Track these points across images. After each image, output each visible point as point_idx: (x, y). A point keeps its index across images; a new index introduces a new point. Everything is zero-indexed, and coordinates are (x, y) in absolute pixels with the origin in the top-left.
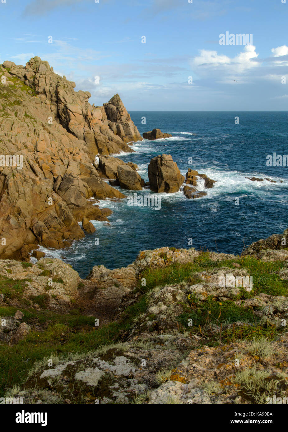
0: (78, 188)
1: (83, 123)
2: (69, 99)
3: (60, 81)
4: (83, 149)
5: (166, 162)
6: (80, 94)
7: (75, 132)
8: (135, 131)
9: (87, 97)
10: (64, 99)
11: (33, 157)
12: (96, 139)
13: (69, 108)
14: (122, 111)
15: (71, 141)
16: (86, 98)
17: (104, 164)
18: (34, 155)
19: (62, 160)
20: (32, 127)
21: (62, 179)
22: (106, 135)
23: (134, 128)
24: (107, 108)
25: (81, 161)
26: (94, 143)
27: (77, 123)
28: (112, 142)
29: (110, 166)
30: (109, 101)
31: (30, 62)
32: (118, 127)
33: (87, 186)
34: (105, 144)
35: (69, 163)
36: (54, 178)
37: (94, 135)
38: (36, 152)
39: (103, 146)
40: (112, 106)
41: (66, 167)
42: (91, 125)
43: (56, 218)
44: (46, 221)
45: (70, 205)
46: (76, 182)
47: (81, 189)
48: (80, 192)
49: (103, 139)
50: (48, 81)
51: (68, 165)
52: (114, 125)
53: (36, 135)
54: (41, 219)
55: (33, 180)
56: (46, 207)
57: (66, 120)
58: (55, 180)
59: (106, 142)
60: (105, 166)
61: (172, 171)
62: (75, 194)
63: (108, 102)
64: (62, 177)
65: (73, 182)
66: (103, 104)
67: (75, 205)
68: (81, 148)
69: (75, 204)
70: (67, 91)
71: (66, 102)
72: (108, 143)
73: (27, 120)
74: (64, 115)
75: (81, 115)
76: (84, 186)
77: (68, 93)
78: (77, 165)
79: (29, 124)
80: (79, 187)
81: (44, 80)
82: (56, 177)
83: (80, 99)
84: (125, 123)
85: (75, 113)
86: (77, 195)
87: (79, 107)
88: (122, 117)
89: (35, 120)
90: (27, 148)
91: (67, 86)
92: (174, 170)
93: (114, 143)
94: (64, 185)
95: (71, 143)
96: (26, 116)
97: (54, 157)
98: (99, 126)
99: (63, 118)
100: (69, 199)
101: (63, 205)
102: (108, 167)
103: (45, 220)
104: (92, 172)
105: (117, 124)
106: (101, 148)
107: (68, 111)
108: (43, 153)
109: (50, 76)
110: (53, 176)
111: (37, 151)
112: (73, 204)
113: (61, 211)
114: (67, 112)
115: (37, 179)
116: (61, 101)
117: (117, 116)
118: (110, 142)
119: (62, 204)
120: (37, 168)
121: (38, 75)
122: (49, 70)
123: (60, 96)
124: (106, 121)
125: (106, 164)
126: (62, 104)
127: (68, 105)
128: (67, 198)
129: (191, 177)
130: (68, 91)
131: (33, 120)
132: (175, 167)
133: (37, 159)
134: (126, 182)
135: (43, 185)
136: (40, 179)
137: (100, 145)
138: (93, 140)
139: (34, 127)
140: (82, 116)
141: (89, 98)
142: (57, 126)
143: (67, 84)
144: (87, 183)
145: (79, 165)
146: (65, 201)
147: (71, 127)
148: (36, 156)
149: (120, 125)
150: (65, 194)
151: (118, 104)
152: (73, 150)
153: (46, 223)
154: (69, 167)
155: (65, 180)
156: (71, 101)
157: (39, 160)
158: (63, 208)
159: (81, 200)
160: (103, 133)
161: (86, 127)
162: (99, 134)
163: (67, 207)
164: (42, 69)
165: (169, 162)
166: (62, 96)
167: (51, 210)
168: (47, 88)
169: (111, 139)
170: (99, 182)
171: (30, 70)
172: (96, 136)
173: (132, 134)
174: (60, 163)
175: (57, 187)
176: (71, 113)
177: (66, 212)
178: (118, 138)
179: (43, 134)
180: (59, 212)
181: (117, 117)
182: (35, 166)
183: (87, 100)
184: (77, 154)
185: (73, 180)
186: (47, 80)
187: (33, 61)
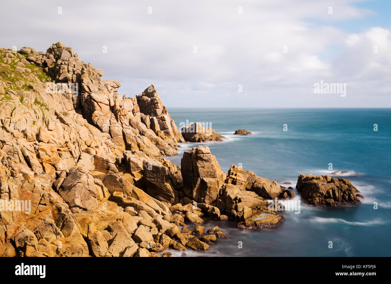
0: (87, 186)
1: (110, 115)
2: (94, 87)
3: (85, 69)
4: (106, 143)
5: (202, 155)
6: (108, 83)
7: (99, 124)
8: (171, 125)
9: (117, 86)
10: (88, 87)
11: (33, 147)
12: (123, 133)
13: (93, 98)
14: (157, 103)
15: (92, 133)
16: (115, 88)
17: (129, 159)
18: (35, 145)
19: (71, 153)
20: (40, 115)
21: (67, 174)
22: (137, 128)
23: (171, 121)
24: (139, 100)
25: (96, 154)
26: (122, 137)
27: (101, 114)
28: (143, 136)
29: (136, 162)
30: (143, 93)
31: (52, 48)
32: (152, 121)
33: (102, 184)
34: (134, 139)
35: (80, 156)
36: (56, 173)
37: (122, 128)
38: (37, 142)
39: (133, 141)
40: (146, 98)
41: (76, 160)
42: (119, 116)
43: (51, 225)
44: (38, 229)
45: (74, 208)
46: (84, 178)
47: (90, 187)
48: (89, 191)
49: (132, 133)
50: (71, 69)
51: (79, 158)
52: (148, 118)
53: (45, 123)
54: (30, 227)
55: (25, 175)
56: (40, 211)
57: (89, 111)
58: (58, 176)
59: (136, 136)
60: (131, 162)
61: (210, 166)
62: (82, 194)
63: (141, 94)
64: (67, 173)
65: (80, 178)
66: (136, 96)
67: (80, 208)
68: (103, 142)
69: (81, 206)
70: (92, 79)
71: (91, 92)
72: (139, 137)
73: (36, 107)
74: (86, 105)
75: (107, 105)
76: (97, 184)
77: (94, 81)
78: (91, 158)
79: (37, 111)
80: (88, 184)
81: (66, 67)
82: (59, 172)
83: (108, 89)
84: (160, 116)
85: (101, 102)
86: (85, 195)
87: (105, 97)
88: (157, 110)
89: (47, 107)
90: (27, 138)
91: (93, 74)
92: (212, 165)
93: (147, 138)
94: (67, 182)
95: (91, 135)
96: (36, 102)
97: (61, 149)
98: (128, 118)
99: (86, 109)
100: (74, 200)
101: (63, 208)
102: (134, 163)
103: (36, 228)
104: (109, 167)
105: (151, 117)
106: (130, 143)
107: (93, 101)
108: (48, 143)
109: (74, 63)
110: (56, 171)
111: (39, 141)
112: (78, 206)
113: (60, 216)
114: (91, 101)
115: (31, 174)
116: (84, 89)
117: (151, 108)
118: (141, 136)
119: (62, 206)
120: (34, 160)
121: (59, 62)
122: (73, 56)
123: (85, 85)
124: (139, 114)
125: (131, 159)
126: (86, 93)
127: (93, 95)
128: (71, 199)
129: (234, 174)
130: (94, 79)
131: (43, 108)
132: (214, 162)
133: (38, 150)
134: (153, 179)
135: (39, 181)
136: (36, 174)
137: (129, 140)
138: (121, 133)
139: (44, 115)
140: (108, 107)
141: (118, 88)
142: (75, 117)
143: (93, 71)
144: (103, 182)
145: (93, 159)
146: (67, 203)
147: (95, 119)
148: (37, 147)
149: (155, 118)
150: (69, 194)
151: (153, 96)
152: (91, 143)
153: (37, 232)
154: (80, 160)
155: (71, 176)
156: (97, 90)
157: (40, 151)
158: (63, 212)
159: (89, 201)
160: (134, 127)
161: (113, 119)
162: (128, 127)
163: (69, 210)
164: (65, 55)
165: (206, 155)
166: (86, 84)
167: (47, 214)
168: (70, 75)
169: (142, 133)
170: (118, 180)
171: (52, 56)
172: (124, 130)
173: (168, 129)
174: (69, 155)
175: (59, 185)
176: (95, 103)
177: (66, 217)
178: (150, 132)
179: (55, 123)
180: (57, 216)
181: (151, 110)
182: (31, 158)
183: (116, 89)
184: (96, 147)
185: (80, 175)
186: (69, 66)
187: (55, 47)
